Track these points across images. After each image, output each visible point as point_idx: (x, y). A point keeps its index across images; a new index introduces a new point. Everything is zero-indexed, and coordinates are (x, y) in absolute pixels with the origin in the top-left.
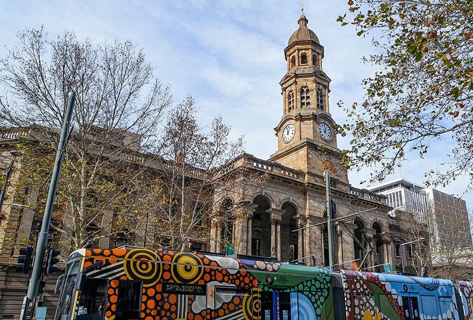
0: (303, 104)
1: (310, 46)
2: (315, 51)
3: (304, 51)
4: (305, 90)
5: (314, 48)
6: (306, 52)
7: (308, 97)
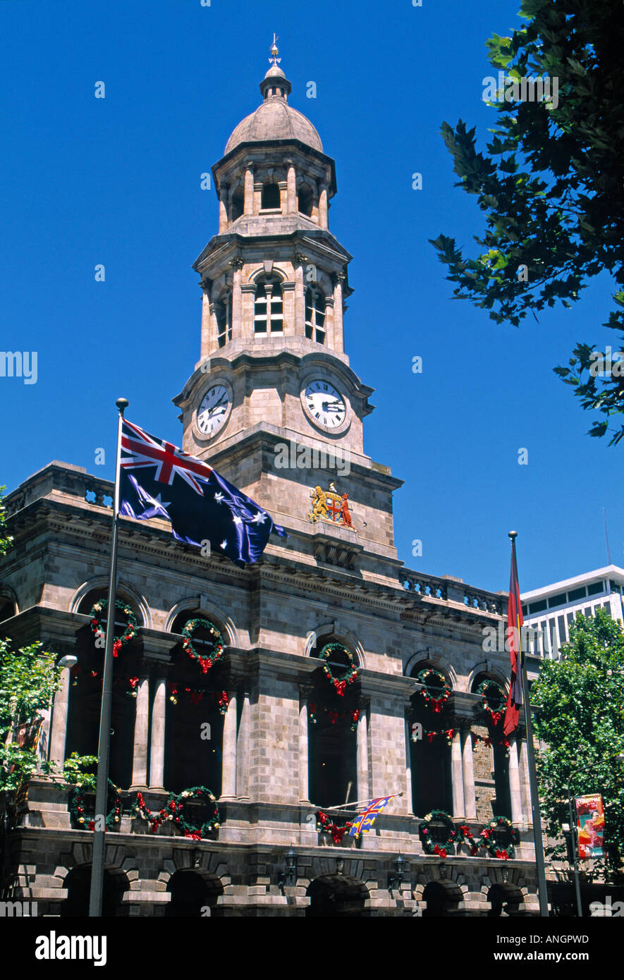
0: (259, 325)
7: (277, 308)
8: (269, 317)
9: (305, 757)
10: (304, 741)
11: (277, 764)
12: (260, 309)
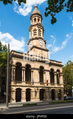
0: (34, 35)
1: (37, 15)
2: (39, 17)
3: (35, 17)
4: (35, 30)
5: (38, 16)
6: (36, 17)
7: (36, 33)
8: (35, 34)
9: (39, 78)
10: (39, 76)
11: (36, 79)
12: (34, 33)
